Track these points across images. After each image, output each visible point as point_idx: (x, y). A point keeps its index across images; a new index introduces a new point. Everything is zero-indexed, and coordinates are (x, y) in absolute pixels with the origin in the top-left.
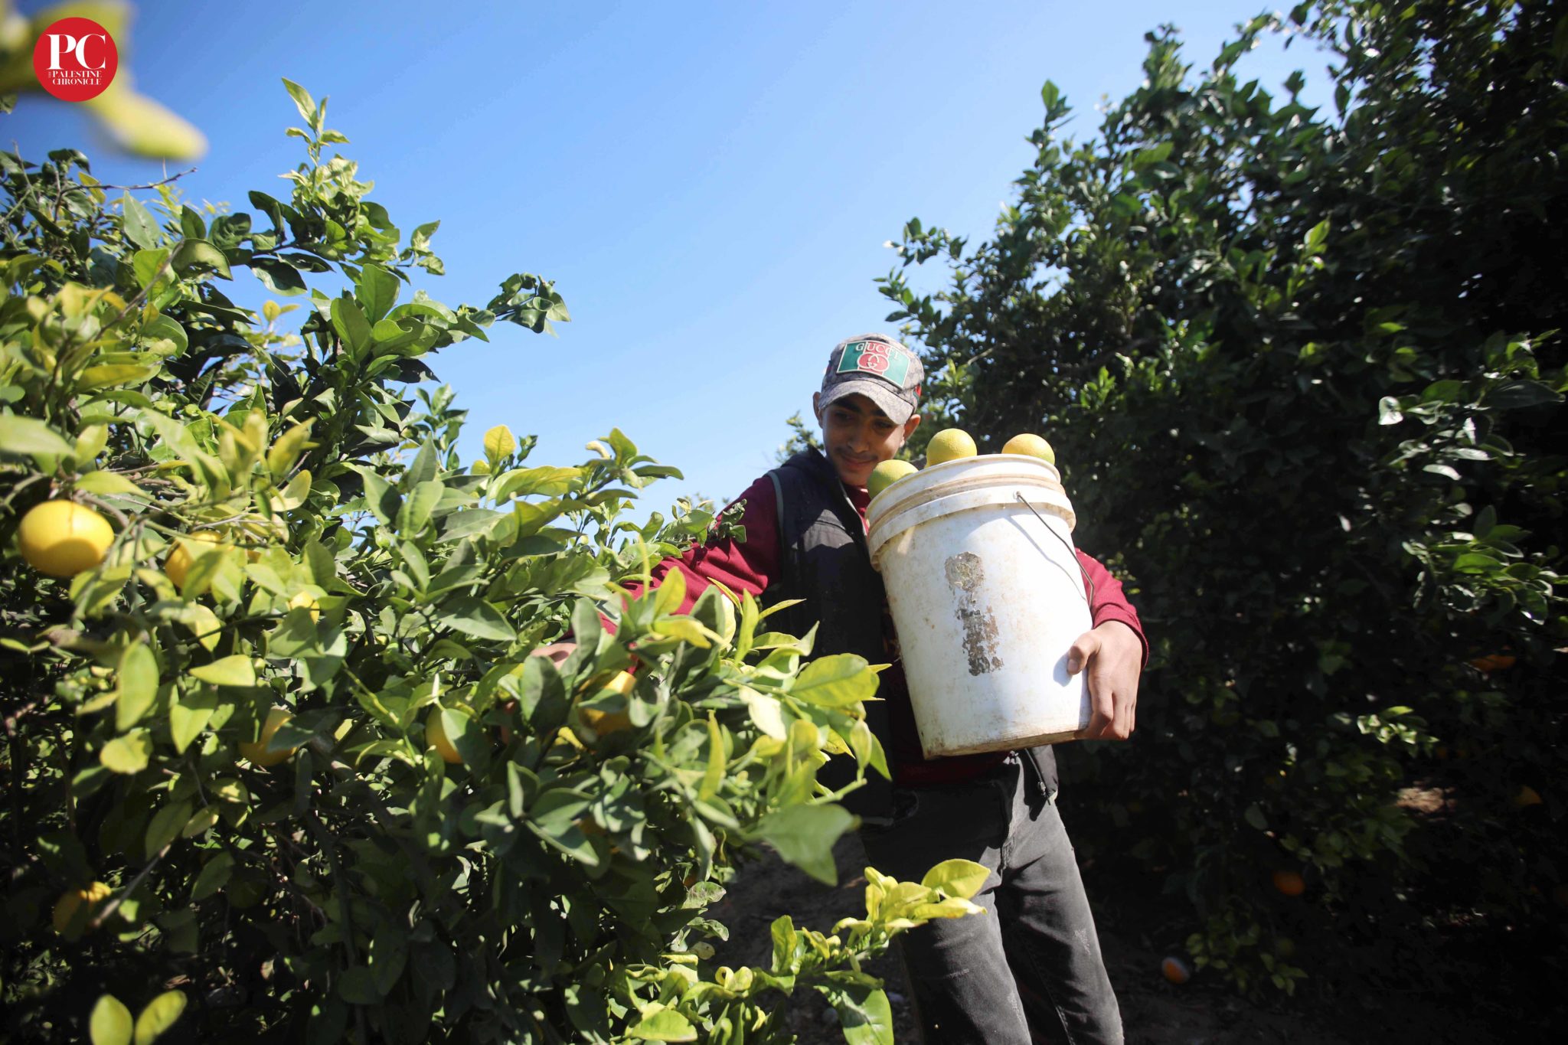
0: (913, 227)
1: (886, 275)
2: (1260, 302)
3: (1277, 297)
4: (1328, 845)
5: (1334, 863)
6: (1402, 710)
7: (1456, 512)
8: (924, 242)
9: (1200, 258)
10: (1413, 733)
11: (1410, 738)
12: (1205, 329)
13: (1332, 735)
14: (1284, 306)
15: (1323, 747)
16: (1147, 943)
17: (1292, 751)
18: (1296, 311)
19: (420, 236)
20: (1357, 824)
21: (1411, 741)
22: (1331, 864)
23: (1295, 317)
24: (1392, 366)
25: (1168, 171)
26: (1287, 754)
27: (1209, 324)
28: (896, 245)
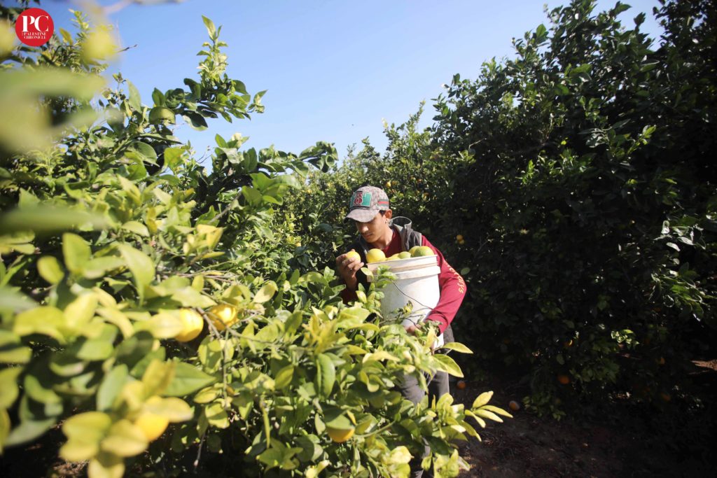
0: (456, 78)
1: (437, 98)
2: (614, 153)
3: (623, 153)
4: (587, 374)
5: (587, 380)
6: (629, 331)
7: (673, 262)
8: (460, 86)
9: (597, 133)
10: (630, 340)
11: (629, 341)
12: (587, 161)
13: (596, 332)
14: (624, 158)
15: (592, 337)
16: (503, 393)
17: (577, 333)
18: (629, 161)
19: (258, 97)
20: (599, 367)
21: (629, 343)
22: (586, 380)
23: (628, 164)
24: (665, 197)
25: (585, 78)
26: (575, 335)
27: (589, 159)
28: (447, 86)
